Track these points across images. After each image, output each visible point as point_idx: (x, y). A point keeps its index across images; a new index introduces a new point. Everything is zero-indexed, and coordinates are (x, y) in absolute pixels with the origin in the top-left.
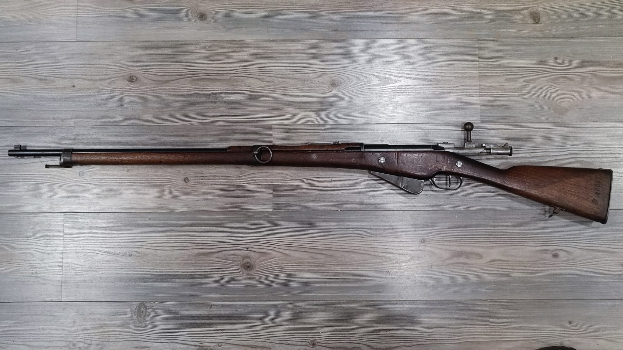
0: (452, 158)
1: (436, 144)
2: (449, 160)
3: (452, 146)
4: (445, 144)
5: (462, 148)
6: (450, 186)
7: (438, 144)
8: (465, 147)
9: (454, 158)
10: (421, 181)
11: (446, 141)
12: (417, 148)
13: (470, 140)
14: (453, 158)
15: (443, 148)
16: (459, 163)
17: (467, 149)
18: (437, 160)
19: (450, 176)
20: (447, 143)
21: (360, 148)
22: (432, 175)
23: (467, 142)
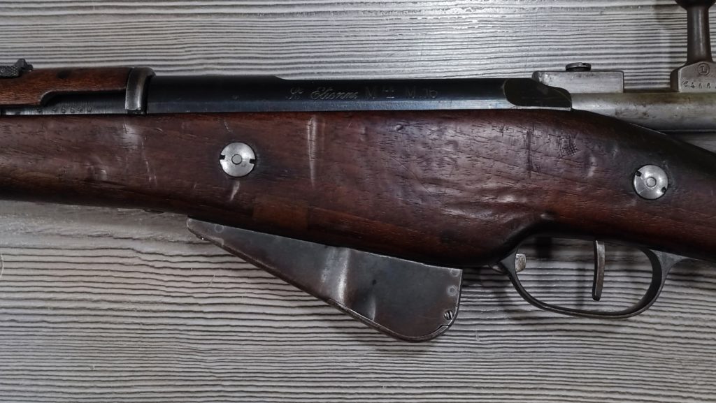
0: (609, 151)
1: (529, 76)
2: (593, 160)
3: (614, 85)
4: (573, 75)
5: (668, 94)
6: (597, 298)
7: (536, 73)
8: (681, 89)
9: (621, 147)
10: (447, 273)
11: (580, 61)
12: (429, 98)
13: (702, 50)
14: (616, 151)
15: (562, 96)
16: (647, 173)
17: (688, 97)
18: (529, 161)
19: (600, 248)
20: (587, 68)
21: (120, 96)
22: (501, 242)
23: (688, 63)
